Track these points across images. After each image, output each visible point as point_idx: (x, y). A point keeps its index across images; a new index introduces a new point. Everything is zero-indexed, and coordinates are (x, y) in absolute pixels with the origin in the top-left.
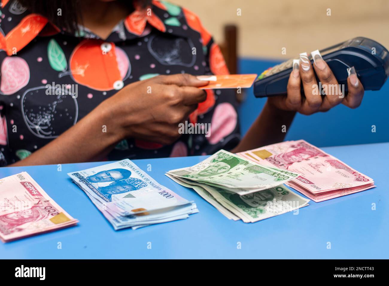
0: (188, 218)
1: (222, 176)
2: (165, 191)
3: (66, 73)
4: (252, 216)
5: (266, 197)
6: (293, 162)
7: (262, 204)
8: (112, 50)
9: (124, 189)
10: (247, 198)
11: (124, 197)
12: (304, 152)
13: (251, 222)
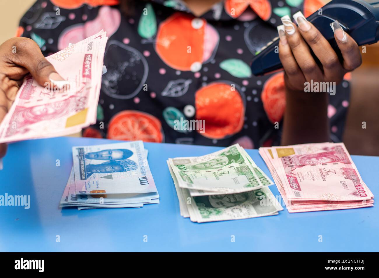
0: (141, 207)
1: (210, 171)
2: (146, 177)
3: (151, 41)
4: (202, 216)
5: (237, 199)
6: (306, 165)
7: (226, 206)
8: (203, 28)
9: (111, 170)
10: (216, 198)
11: (102, 178)
12: (329, 157)
13: (196, 222)
